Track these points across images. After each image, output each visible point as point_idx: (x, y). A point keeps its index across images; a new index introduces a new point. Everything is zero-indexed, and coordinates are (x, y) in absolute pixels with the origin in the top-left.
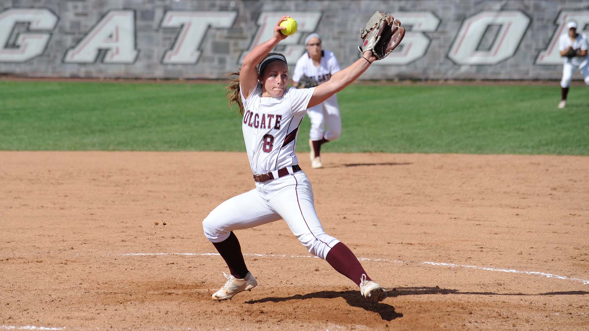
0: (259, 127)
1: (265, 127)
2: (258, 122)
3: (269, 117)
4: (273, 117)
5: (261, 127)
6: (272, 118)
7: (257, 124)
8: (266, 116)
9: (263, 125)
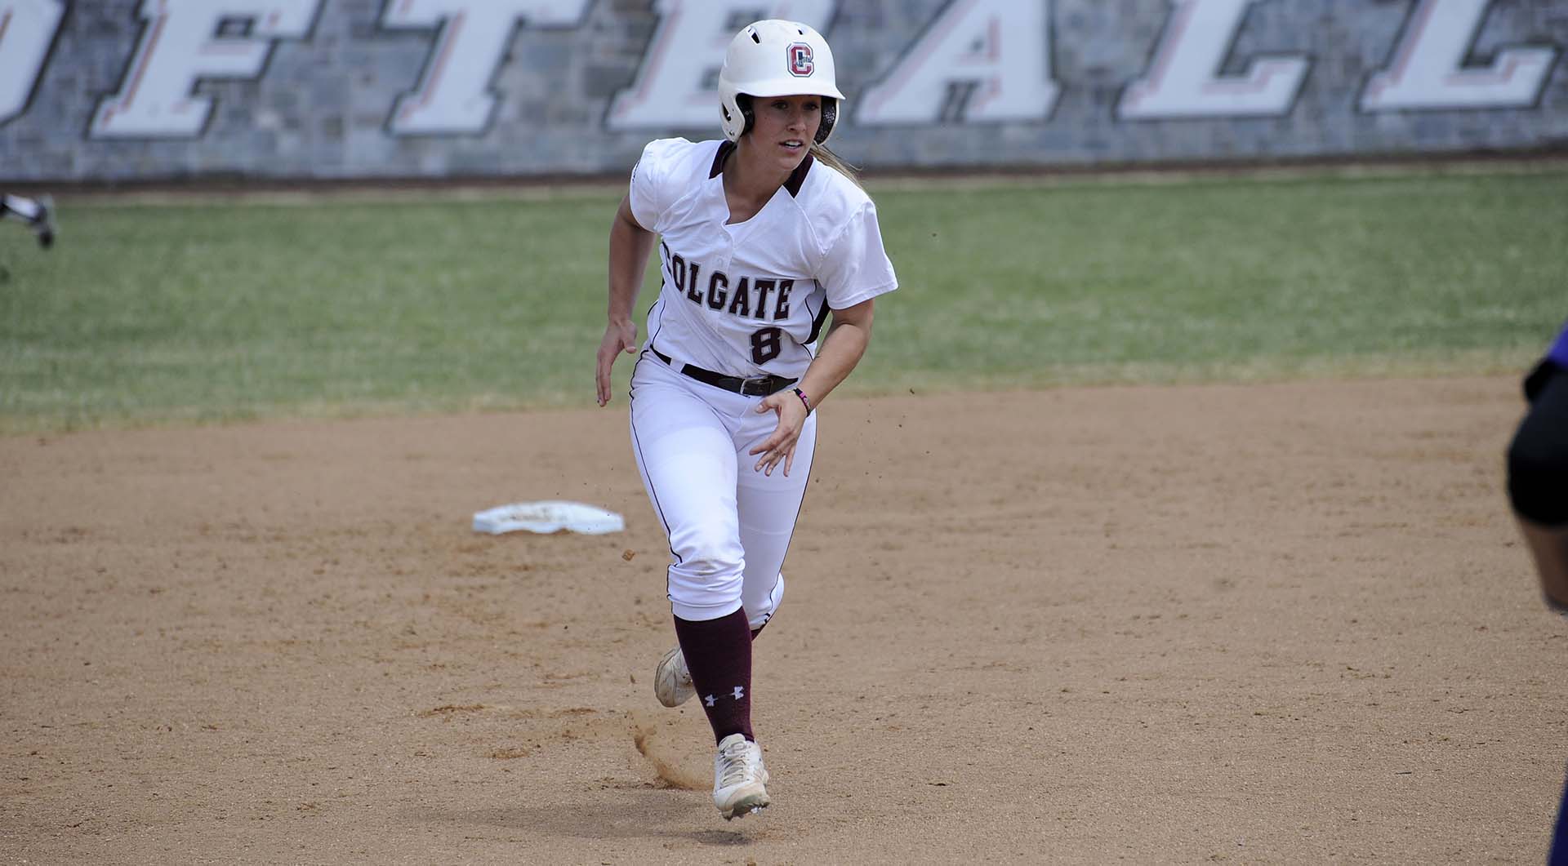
0: (726, 308)
1: (745, 312)
2: (723, 295)
3: (760, 289)
4: (772, 289)
5: (733, 310)
6: (768, 289)
7: (717, 299)
8: (751, 285)
9: (739, 307)
